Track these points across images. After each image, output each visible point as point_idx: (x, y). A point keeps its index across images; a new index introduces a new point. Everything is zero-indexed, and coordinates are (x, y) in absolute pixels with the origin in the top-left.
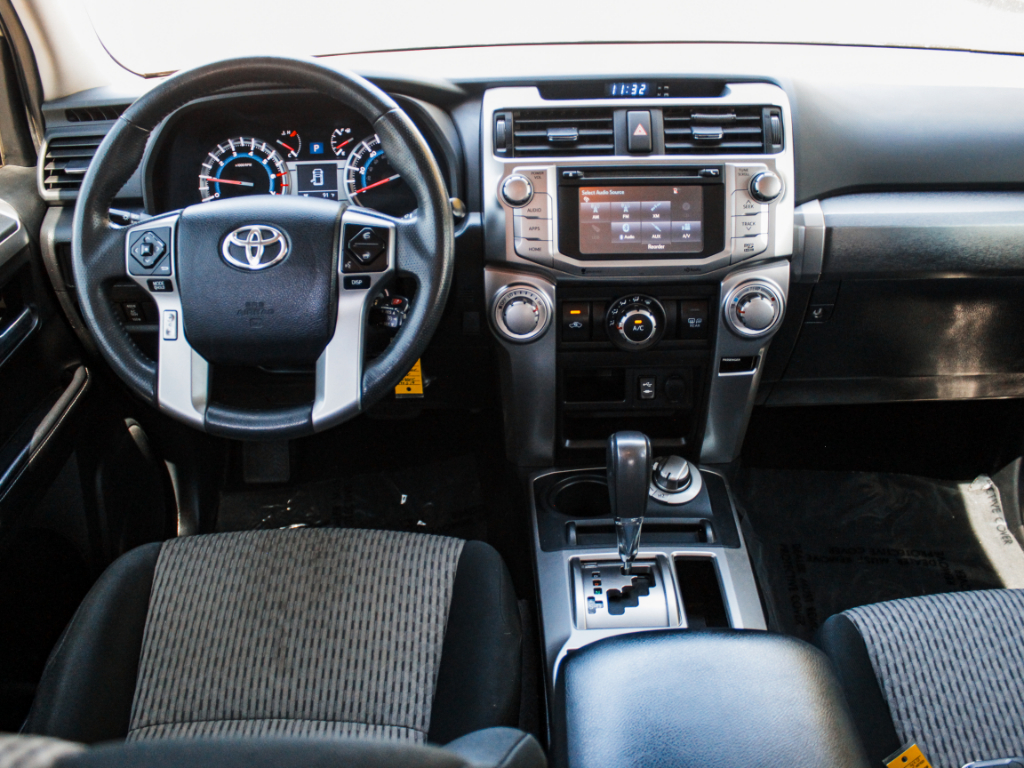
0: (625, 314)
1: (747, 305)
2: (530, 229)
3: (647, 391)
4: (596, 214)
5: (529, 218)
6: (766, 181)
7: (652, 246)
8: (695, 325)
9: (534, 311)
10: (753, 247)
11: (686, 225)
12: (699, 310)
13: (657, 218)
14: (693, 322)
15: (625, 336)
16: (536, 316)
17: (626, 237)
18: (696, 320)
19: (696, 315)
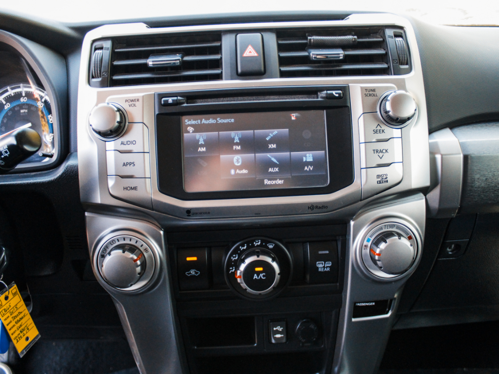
0: (243, 261)
1: (383, 246)
2: (124, 165)
3: (278, 336)
4: (202, 146)
5: (121, 152)
6: (398, 101)
7: (269, 182)
8: (324, 269)
9: (135, 261)
10: (386, 178)
11: (308, 155)
12: (327, 252)
13: (274, 148)
14: (322, 266)
15: (244, 285)
16: (138, 266)
17: (238, 171)
18: (325, 263)
19: (324, 258)
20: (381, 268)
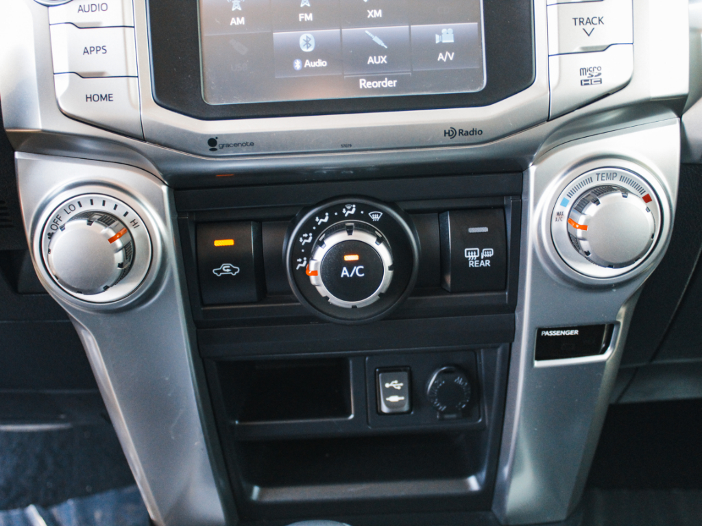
0: (321, 243)
1: (592, 209)
2: (86, 51)
3: (394, 399)
4: (238, 14)
5: (78, 26)
7: (369, 83)
8: (480, 262)
9: (112, 240)
10: (599, 74)
11: (444, 31)
12: (485, 230)
13: (378, 18)
14: (476, 256)
15: (323, 290)
16: (118, 250)
17: (307, 63)
18: (481, 252)
19: (480, 242)
20: (588, 253)
